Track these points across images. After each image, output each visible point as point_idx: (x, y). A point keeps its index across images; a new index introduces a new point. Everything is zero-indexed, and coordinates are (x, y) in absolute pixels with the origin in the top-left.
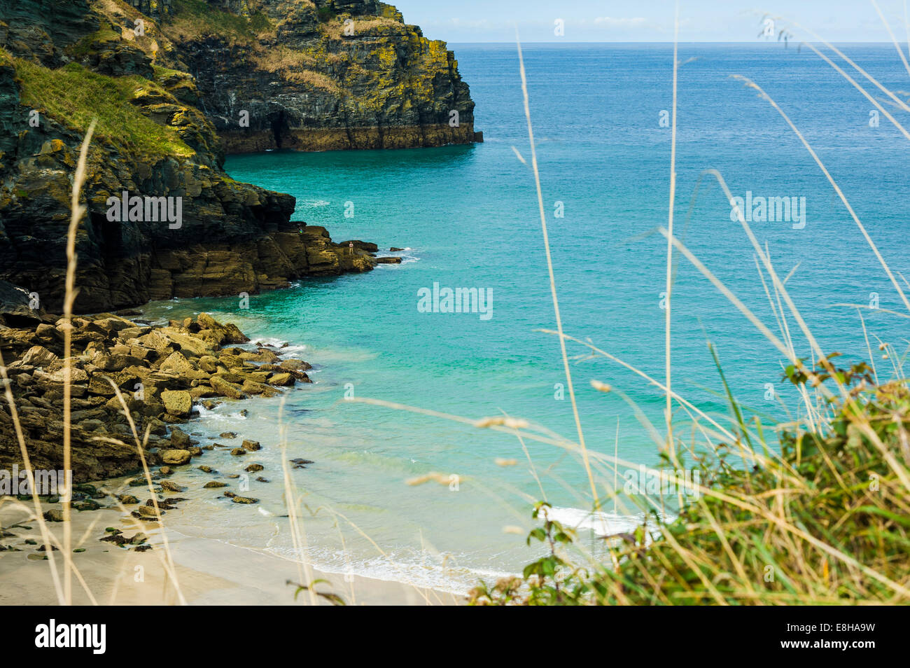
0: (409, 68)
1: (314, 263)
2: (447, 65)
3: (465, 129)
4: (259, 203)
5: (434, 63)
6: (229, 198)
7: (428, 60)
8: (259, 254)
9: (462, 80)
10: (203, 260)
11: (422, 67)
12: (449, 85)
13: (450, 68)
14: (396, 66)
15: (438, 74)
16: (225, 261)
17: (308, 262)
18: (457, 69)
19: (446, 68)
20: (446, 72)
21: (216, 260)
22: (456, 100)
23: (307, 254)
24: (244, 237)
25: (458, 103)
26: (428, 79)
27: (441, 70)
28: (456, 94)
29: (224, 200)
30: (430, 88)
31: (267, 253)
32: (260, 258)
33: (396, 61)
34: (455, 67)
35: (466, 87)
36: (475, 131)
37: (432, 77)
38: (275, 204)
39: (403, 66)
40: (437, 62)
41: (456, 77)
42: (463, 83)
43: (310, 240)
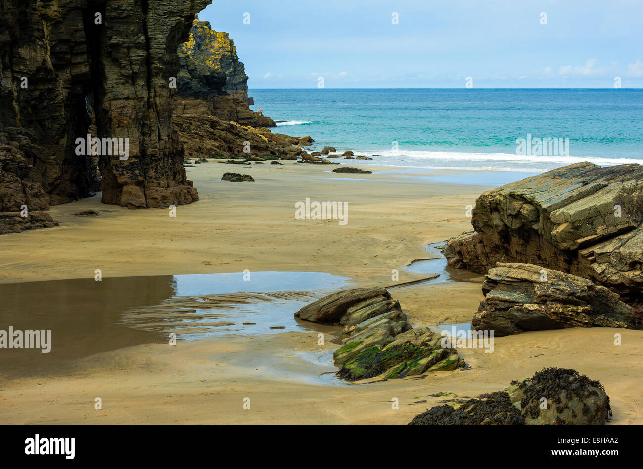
0: (202, 51)
1: (242, 117)
2: (229, 49)
3: (242, 95)
4: (209, 73)
5: (220, 48)
6: (192, 67)
7: (216, 45)
8: (214, 105)
9: (239, 60)
10: (181, 105)
11: (212, 50)
12: (230, 64)
13: (232, 52)
14: (194, 49)
15: (224, 56)
16: (196, 106)
17: (238, 117)
18: (236, 53)
19: (228, 52)
20: (229, 54)
21: (190, 105)
22: (235, 75)
23: (237, 112)
24: (204, 93)
25: (236, 77)
26: (217, 59)
27: (225, 53)
28: (235, 70)
29: (190, 68)
30: (218, 65)
31: (218, 106)
32: (214, 108)
33: (195, 45)
34: (234, 51)
35: (242, 65)
36: (249, 97)
37: (220, 57)
38: (216, 78)
39: (199, 49)
40: (223, 47)
41: (236, 58)
42: (240, 62)
43: (238, 103)
